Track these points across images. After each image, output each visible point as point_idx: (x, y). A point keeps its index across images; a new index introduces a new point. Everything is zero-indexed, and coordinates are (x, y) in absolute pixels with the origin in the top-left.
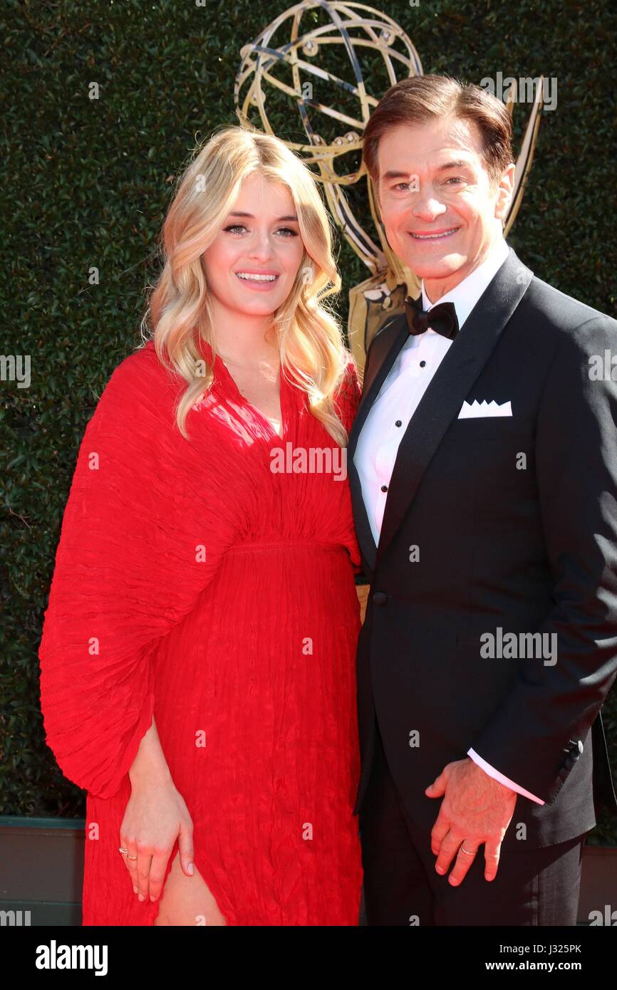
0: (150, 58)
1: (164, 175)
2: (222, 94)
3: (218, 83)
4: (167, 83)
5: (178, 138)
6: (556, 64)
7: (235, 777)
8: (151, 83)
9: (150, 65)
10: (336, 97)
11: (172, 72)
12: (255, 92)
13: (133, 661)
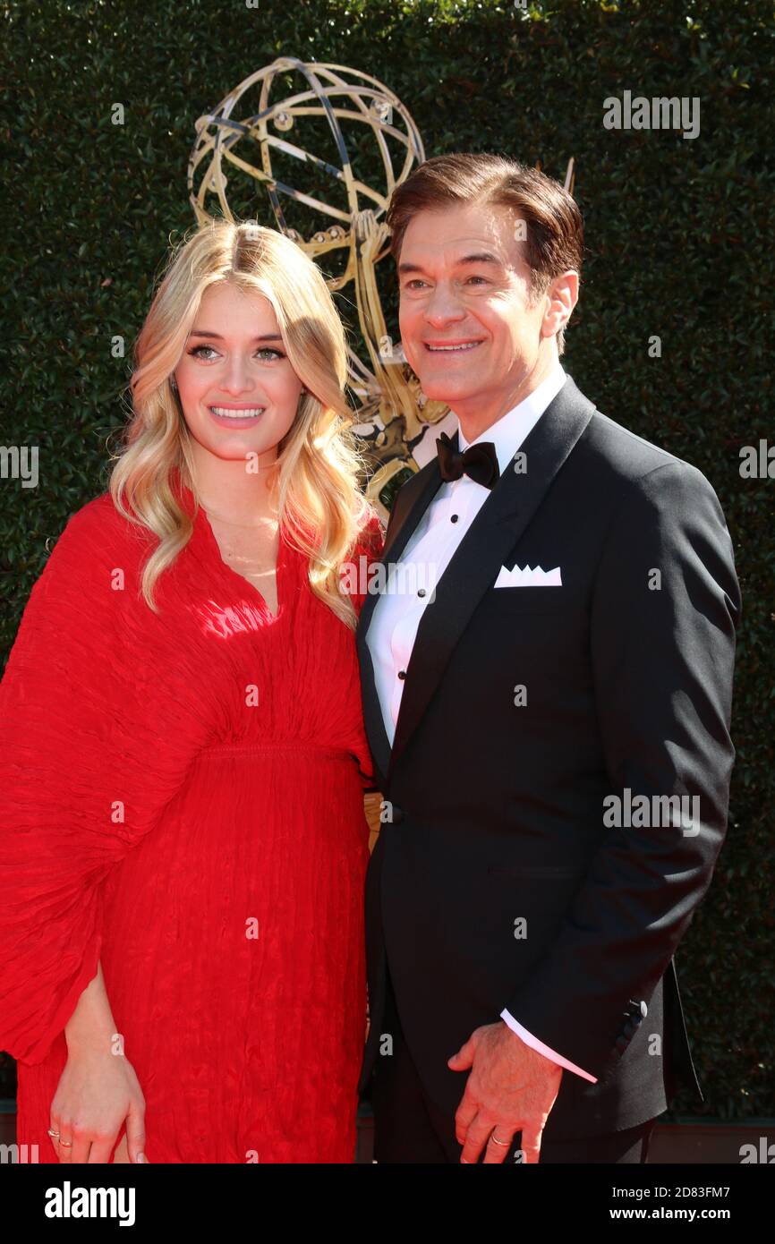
0: (81, 132)
1: (99, 278)
2: (173, 177)
3: (167, 163)
4: (102, 163)
5: (116, 232)
6: (589, 143)
7: (198, 1042)
8: (82, 162)
9: (81, 139)
10: (316, 182)
11: (109, 149)
12: (214, 175)
13: (76, 889)
